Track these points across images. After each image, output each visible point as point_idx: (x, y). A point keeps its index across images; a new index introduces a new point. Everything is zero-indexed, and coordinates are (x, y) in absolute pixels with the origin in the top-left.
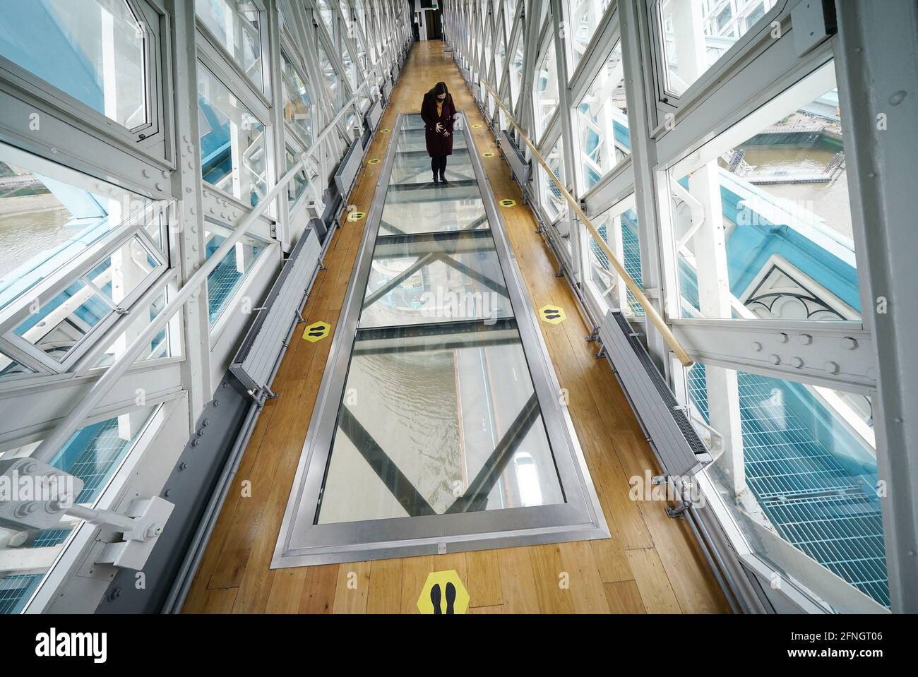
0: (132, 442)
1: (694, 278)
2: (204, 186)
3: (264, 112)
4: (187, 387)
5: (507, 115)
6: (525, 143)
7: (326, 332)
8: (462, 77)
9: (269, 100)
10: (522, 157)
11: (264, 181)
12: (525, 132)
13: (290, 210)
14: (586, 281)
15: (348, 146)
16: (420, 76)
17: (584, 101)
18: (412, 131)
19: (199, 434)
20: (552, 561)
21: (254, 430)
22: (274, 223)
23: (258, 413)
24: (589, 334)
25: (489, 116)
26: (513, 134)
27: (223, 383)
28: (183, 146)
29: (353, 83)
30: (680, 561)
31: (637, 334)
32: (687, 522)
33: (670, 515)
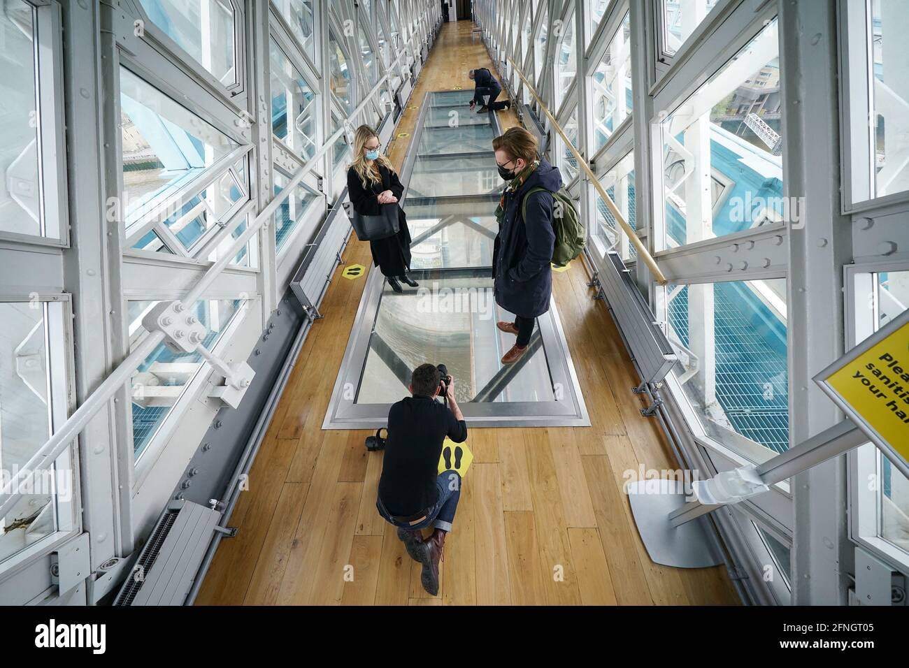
0: (220, 333)
1: (683, 223)
2: (274, 139)
3: (316, 82)
4: (261, 293)
5: (531, 92)
6: (545, 114)
7: (362, 272)
8: (490, 57)
9: (320, 73)
10: (541, 128)
11: (312, 143)
12: (546, 104)
13: (333, 169)
14: (592, 236)
15: (381, 119)
16: (448, 56)
17: (599, 70)
18: (438, 108)
19: (268, 333)
20: (541, 438)
21: (306, 339)
22: (321, 178)
23: (309, 327)
24: (590, 279)
25: (514, 93)
26: (534, 108)
27: (283, 299)
28: (260, 104)
29: (386, 62)
30: (647, 445)
31: (628, 271)
32: (658, 420)
33: (645, 415)
